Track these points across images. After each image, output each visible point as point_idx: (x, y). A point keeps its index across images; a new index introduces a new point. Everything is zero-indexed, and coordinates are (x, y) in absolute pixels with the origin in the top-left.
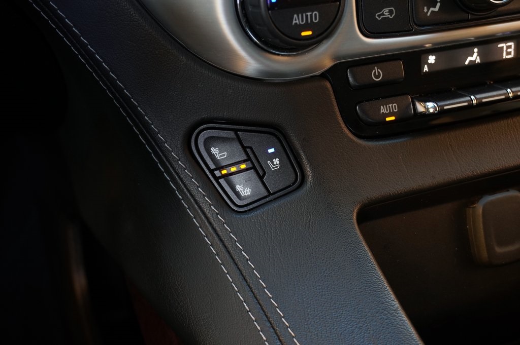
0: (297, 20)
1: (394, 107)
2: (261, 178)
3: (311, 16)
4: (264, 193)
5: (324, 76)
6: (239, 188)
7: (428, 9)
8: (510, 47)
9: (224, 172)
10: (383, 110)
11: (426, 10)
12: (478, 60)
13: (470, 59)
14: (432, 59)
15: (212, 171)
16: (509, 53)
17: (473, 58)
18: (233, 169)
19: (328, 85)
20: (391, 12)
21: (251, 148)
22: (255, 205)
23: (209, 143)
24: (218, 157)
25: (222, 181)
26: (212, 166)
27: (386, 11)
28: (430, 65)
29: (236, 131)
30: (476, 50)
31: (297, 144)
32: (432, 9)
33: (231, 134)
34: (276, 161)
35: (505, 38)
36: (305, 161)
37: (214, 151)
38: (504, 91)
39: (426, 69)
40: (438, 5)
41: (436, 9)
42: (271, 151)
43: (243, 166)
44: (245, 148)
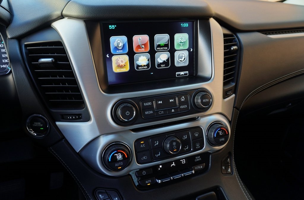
0: (116, 165)
1: (150, 181)
3: (120, 163)
7: (157, 155)
8: (184, 160)
10: (147, 182)
11: (156, 155)
12: (175, 165)
13: (172, 165)
14: (161, 166)
16: (183, 162)
17: (173, 165)
19: (130, 177)
20: (146, 157)
21: (110, 195)
23: (99, 193)
27: (144, 157)
28: (160, 168)
29: (106, 190)
30: (174, 162)
31: (122, 194)
32: (158, 155)
33: (104, 191)
35: (182, 159)
37: (100, 196)
38: (181, 175)
39: (159, 169)
40: (160, 154)
41: (159, 155)
44: (108, 195)
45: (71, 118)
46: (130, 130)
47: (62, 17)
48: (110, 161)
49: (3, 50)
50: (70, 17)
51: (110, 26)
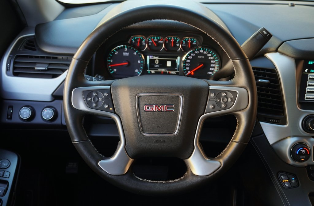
0: (301, 157)
2: (290, 183)
3: (304, 157)
4: (291, 186)
5: (305, 167)
6: (286, 184)
9: (283, 181)
15: (281, 180)
18: (285, 181)
19: (306, 169)
22: (288, 188)
23: (281, 175)
24: (283, 178)
25: (283, 183)
26: (281, 179)
29: (287, 174)
31: (298, 179)
33: (286, 174)
34: (294, 181)
36: (299, 182)
37: (282, 177)
42: (293, 179)
43: (287, 181)
44: (288, 177)
45: (272, 121)
46: (311, 136)
47: (276, 51)
48: (297, 153)
49: (212, 62)
50: (282, 53)
51: (309, 62)
